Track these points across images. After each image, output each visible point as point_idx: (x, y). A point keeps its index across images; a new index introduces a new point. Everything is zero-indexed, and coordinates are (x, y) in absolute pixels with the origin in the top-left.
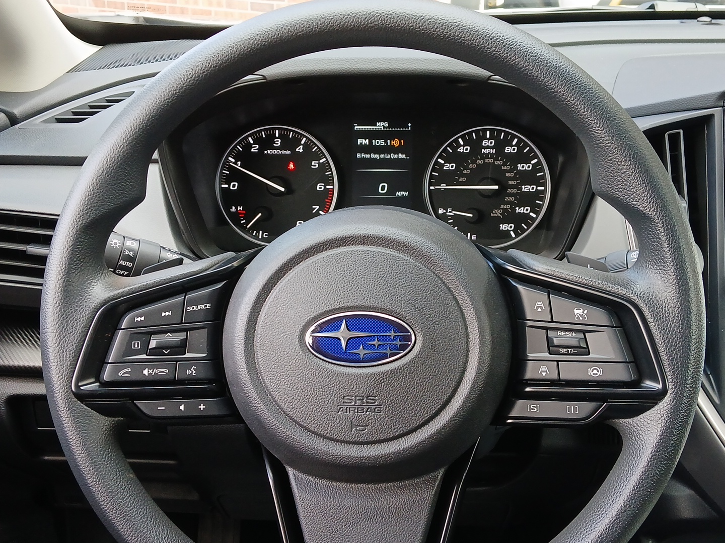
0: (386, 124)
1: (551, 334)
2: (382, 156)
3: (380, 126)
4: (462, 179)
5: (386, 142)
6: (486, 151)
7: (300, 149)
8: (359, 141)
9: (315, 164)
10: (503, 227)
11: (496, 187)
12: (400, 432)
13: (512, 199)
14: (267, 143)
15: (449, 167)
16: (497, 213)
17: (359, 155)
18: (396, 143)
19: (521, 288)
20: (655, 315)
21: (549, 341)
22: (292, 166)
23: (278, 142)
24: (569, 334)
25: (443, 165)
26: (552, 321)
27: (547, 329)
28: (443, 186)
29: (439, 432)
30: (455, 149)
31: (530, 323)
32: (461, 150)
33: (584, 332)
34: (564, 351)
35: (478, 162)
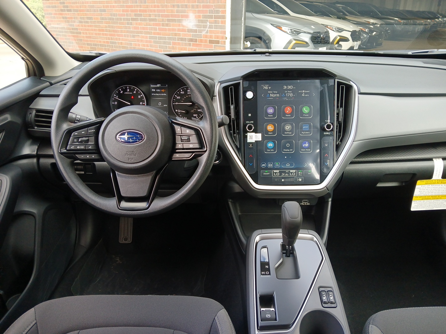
0: (160, 85)
1: (182, 137)
2: (159, 94)
3: (158, 85)
4: (182, 101)
5: (160, 90)
6: (189, 93)
7: (135, 92)
8: (152, 90)
9: (139, 97)
10: (194, 115)
11: (191, 104)
12: (141, 160)
13: (196, 107)
14: (125, 90)
15: (178, 98)
16: (192, 111)
17: (152, 94)
18: (163, 90)
19: (175, 126)
20: (205, 131)
21: (181, 138)
22: (132, 97)
23: (128, 90)
24: (186, 137)
25: (177, 97)
26: (182, 134)
27: (181, 136)
28: (177, 103)
29: (151, 160)
30: (180, 93)
31: (177, 134)
32: (181, 93)
33: (189, 136)
34: (184, 141)
35: (186, 96)
